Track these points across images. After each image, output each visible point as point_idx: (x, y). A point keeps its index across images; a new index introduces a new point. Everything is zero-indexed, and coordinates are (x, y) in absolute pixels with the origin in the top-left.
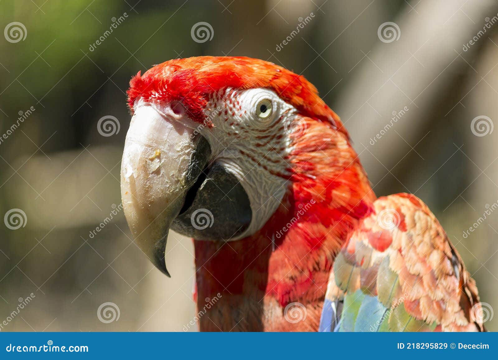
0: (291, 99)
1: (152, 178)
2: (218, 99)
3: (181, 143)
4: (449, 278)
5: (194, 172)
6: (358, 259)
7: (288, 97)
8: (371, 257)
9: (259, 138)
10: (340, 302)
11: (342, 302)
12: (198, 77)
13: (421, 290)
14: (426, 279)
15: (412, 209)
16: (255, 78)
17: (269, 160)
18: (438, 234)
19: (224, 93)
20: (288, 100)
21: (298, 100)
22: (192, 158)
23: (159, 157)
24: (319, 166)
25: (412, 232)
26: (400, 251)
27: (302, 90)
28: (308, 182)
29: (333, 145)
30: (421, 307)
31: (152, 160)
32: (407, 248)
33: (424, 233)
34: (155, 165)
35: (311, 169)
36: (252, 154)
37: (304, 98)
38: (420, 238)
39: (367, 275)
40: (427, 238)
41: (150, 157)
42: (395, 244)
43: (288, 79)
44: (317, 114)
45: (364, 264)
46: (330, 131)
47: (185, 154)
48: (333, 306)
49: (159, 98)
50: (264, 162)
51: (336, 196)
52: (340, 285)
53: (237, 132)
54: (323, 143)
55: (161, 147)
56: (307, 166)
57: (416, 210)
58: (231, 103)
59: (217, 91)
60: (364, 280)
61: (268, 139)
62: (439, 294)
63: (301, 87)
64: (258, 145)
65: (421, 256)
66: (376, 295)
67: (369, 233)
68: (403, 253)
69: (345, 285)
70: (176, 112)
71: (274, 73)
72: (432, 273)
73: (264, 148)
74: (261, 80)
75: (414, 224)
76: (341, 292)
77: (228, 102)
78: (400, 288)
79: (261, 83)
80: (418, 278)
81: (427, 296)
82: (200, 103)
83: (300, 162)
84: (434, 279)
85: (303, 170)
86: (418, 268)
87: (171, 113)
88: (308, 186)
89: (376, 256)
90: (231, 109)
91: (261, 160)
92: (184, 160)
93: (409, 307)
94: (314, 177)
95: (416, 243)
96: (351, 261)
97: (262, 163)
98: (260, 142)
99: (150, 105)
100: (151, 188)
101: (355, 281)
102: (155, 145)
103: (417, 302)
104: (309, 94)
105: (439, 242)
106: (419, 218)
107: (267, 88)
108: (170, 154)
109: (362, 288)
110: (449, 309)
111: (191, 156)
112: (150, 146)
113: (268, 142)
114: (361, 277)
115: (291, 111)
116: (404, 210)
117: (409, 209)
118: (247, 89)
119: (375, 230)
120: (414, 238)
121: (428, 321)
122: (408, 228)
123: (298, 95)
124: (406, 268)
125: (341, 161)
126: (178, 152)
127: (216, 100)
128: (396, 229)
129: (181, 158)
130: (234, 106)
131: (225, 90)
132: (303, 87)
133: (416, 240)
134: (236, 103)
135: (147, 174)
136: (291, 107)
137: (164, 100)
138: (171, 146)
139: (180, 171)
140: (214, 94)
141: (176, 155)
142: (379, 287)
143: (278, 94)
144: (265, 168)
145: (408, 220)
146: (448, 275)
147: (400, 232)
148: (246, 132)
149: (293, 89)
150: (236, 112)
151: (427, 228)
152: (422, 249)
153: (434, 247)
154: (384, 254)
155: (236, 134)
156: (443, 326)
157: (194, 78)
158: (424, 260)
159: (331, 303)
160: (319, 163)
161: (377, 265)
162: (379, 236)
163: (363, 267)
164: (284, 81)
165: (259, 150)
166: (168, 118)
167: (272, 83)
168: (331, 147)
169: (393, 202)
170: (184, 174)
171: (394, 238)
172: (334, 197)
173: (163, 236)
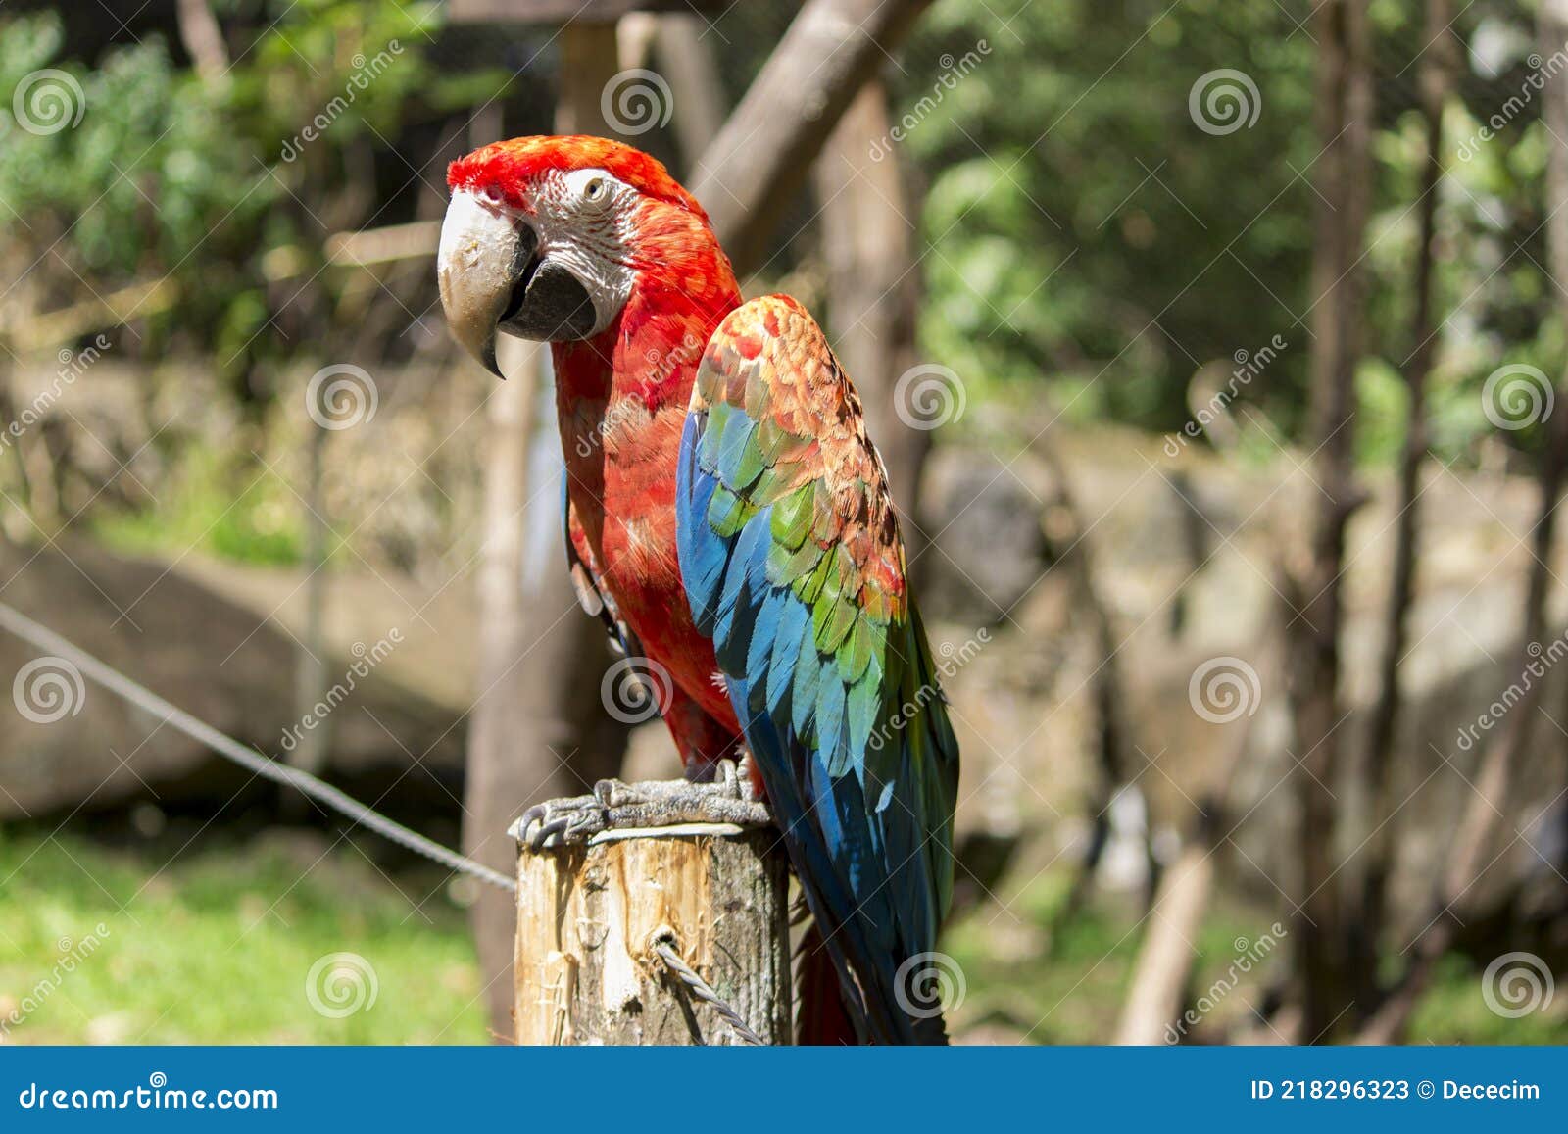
0: (629, 178)
1: (471, 272)
2: (540, 182)
3: (500, 233)
4: (827, 387)
5: (518, 263)
6: (725, 366)
7: (624, 176)
8: (738, 365)
9: (592, 223)
10: (703, 414)
11: (706, 414)
12: (517, 159)
13: (794, 402)
14: (801, 390)
15: (786, 311)
16: (582, 157)
17: (608, 247)
18: (814, 339)
19: (547, 175)
20: (625, 179)
21: (640, 180)
22: (516, 248)
23: (476, 248)
24: (668, 252)
25: (785, 337)
26: (771, 358)
27: (644, 169)
28: (659, 269)
29: (685, 227)
30: (794, 420)
31: (468, 251)
32: (779, 356)
33: (799, 337)
34: (473, 257)
35: (660, 255)
36: (586, 241)
37: (646, 177)
38: (794, 344)
39: (734, 384)
40: (802, 344)
41: (467, 249)
42: (766, 351)
43: (626, 157)
44: (663, 193)
45: (731, 373)
46: (680, 213)
47: (506, 244)
48: (696, 418)
49: (473, 184)
50: (602, 250)
51: (691, 283)
52: (704, 396)
53: (565, 217)
54: (670, 225)
55: (478, 237)
56: (653, 253)
57: (791, 312)
58: (555, 185)
59: (539, 173)
60: (730, 390)
61: (604, 224)
62: (816, 406)
63: (642, 165)
64: (592, 231)
65: (795, 364)
66: (744, 407)
67: (737, 338)
68: (775, 361)
69: (709, 397)
70: (493, 198)
71: (608, 150)
72: (807, 383)
73: (599, 234)
74: (591, 159)
75: (788, 328)
76: (705, 403)
77: (552, 185)
78: (770, 399)
79: (590, 163)
80: (791, 388)
81: (803, 410)
82: (519, 187)
83: (644, 248)
84: (810, 389)
85: (648, 257)
86: (791, 378)
87: (487, 199)
88: (659, 274)
89: (744, 363)
90: (556, 192)
91: (595, 247)
92: (505, 250)
93: (781, 420)
94: (664, 264)
95: (790, 349)
96: (717, 368)
97: (599, 251)
98: (595, 228)
99: (464, 192)
100: (470, 283)
101: (721, 391)
102: (470, 235)
103: (790, 415)
104: (653, 172)
105: (815, 348)
106: (794, 321)
107: (597, 167)
108: (490, 244)
109: (728, 400)
110: (827, 422)
111: (513, 245)
112: (465, 237)
113: (604, 228)
114: (728, 388)
115: (630, 192)
116: (778, 313)
117: (783, 312)
118: (573, 170)
119: (744, 334)
120: (788, 343)
121: (802, 435)
122: (781, 333)
123: (639, 174)
124: (777, 377)
125: (695, 246)
126: (498, 241)
127: (537, 184)
128: (767, 335)
129: (503, 248)
130: (560, 189)
131: (548, 171)
132: (645, 166)
133: (790, 348)
134: (561, 185)
135: (463, 269)
136: (630, 187)
137: (479, 185)
138: (490, 236)
139: (502, 262)
140: (536, 177)
141: (497, 245)
142: (747, 398)
143: (612, 173)
144: (604, 256)
145: (781, 325)
146: (825, 384)
147: (771, 338)
148: (576, 217)
149: (632, 167)
150: (562, 195)
151: (803, 333)
152: (797, 356)
153: (809, 353)
154: (753, 362)
155: (565, 220)
156: (820, 440)
157: (511, 159)
158: (798, 370)
159: (694, 414)
160: (667, 248)
161: (746, 374)
162: (747, 341)
163: (730, 376)
164: (621, 159)
165: (593, 237)
166: (485, 205)
167: (605, 162)
168: (680, 229)
169: (766, 303)
170: (507, 265)
171: (764, 344)
172: (688, 285)
173: (489, 334)
